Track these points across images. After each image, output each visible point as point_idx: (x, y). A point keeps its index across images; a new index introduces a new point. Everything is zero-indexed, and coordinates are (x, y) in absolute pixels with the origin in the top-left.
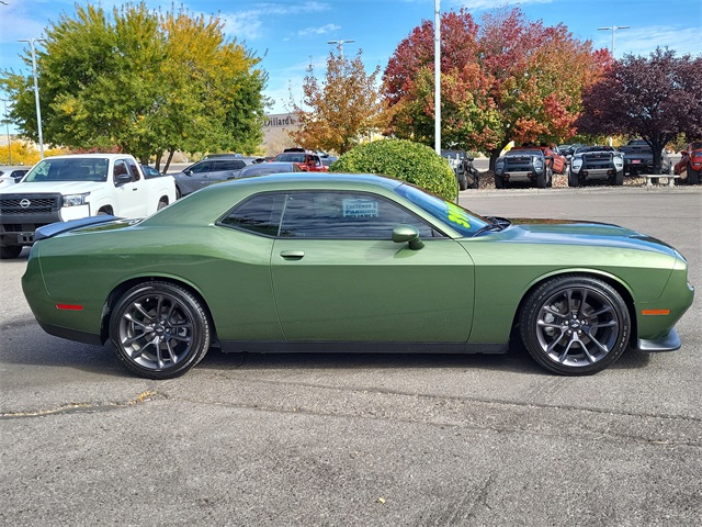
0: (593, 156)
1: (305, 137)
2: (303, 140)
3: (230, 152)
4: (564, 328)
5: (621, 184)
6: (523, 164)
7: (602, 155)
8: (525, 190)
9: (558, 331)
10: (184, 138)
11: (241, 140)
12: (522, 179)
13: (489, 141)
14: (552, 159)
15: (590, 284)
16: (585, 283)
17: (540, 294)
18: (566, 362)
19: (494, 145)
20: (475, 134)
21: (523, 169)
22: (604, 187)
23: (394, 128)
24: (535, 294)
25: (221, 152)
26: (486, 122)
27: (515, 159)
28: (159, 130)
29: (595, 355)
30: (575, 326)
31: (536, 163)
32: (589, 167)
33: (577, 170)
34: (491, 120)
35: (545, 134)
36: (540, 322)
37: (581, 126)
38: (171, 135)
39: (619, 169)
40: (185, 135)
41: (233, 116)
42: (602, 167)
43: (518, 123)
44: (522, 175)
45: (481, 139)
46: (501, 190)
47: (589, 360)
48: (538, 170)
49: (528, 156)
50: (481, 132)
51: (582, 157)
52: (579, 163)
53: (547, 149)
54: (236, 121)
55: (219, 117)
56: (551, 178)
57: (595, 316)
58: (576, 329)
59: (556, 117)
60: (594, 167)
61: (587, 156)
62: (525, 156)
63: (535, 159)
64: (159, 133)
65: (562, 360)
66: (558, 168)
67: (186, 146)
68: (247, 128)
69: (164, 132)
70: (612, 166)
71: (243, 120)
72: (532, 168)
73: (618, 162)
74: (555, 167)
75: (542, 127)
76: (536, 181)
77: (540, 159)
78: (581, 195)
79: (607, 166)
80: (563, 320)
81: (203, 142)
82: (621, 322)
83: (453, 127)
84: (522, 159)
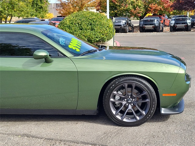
0: (179, 19)
1: (62, 11)
2: (62, 12)
3: (35, 17)
4: (124, 103)
5: (190, 31)
6: (151, 22)
7: (183, 19)
8: (152, 33)
9: (121, 104)
10: (15, 11)
11: (39, 12)
12: (150, 28)
13: (139, 13)
14: (164, 21)
15: (136, 80)
16: (134, 80)
17: (112, 86)
18: (125, 120)
19: (141, 15)
20: (133, 10)
21: (151, 25)
22: (183, 32)
23: (99, 8)
24: (109, 86)
25: (30, 17)
26: (137, 5)
27: (147, 20)
28: (5, 8)
29: (139, 116)
30: (130, 101)
31: (156, 22)
32: (177, 24)
33: (172, 25)
34: (139, 4)
35: (161, 10)
36: (112, 100)
37: (174, 7)
38: (10, 10)
39: (189, 24)
40: (15, 10)
41: (36, 2)
42: (183, 23)
43: (150, 6)
44: (150, 27)
45: (135, 12)
46: (142, 33)
47: (136, 119)
48: (157, 25)
49: (153, 19)
50: (135, 9)
51: (175, 20)
52: (173, 22)
53: (162, 17)
54: (37, 4)
55: (29, 3)
56: (163, 28)
57: (140, 96)
58: (130, 103)
59: (166, 3)
60: (179, 24)
61: (176, 19)
62: (151, 19)
63: (156, 20)
64: (5, 9)
65: (122, 119)
66: (167, 24)
67: (16, 14)
68: (41, 8)
69: (6, 9)
70: (187, 23)
71: (40, 4)
72: (154, 24)
73: (189, 22)
74: (165, 24)
75: (159, 7)
76: (156, 29)
77: (158, 20)
78: (174, 35)
79: (184, 23)
80: (124, 99)
81: (23, 13)
82: (152, 100)
83: (124, 7)
84: (150, 20)
